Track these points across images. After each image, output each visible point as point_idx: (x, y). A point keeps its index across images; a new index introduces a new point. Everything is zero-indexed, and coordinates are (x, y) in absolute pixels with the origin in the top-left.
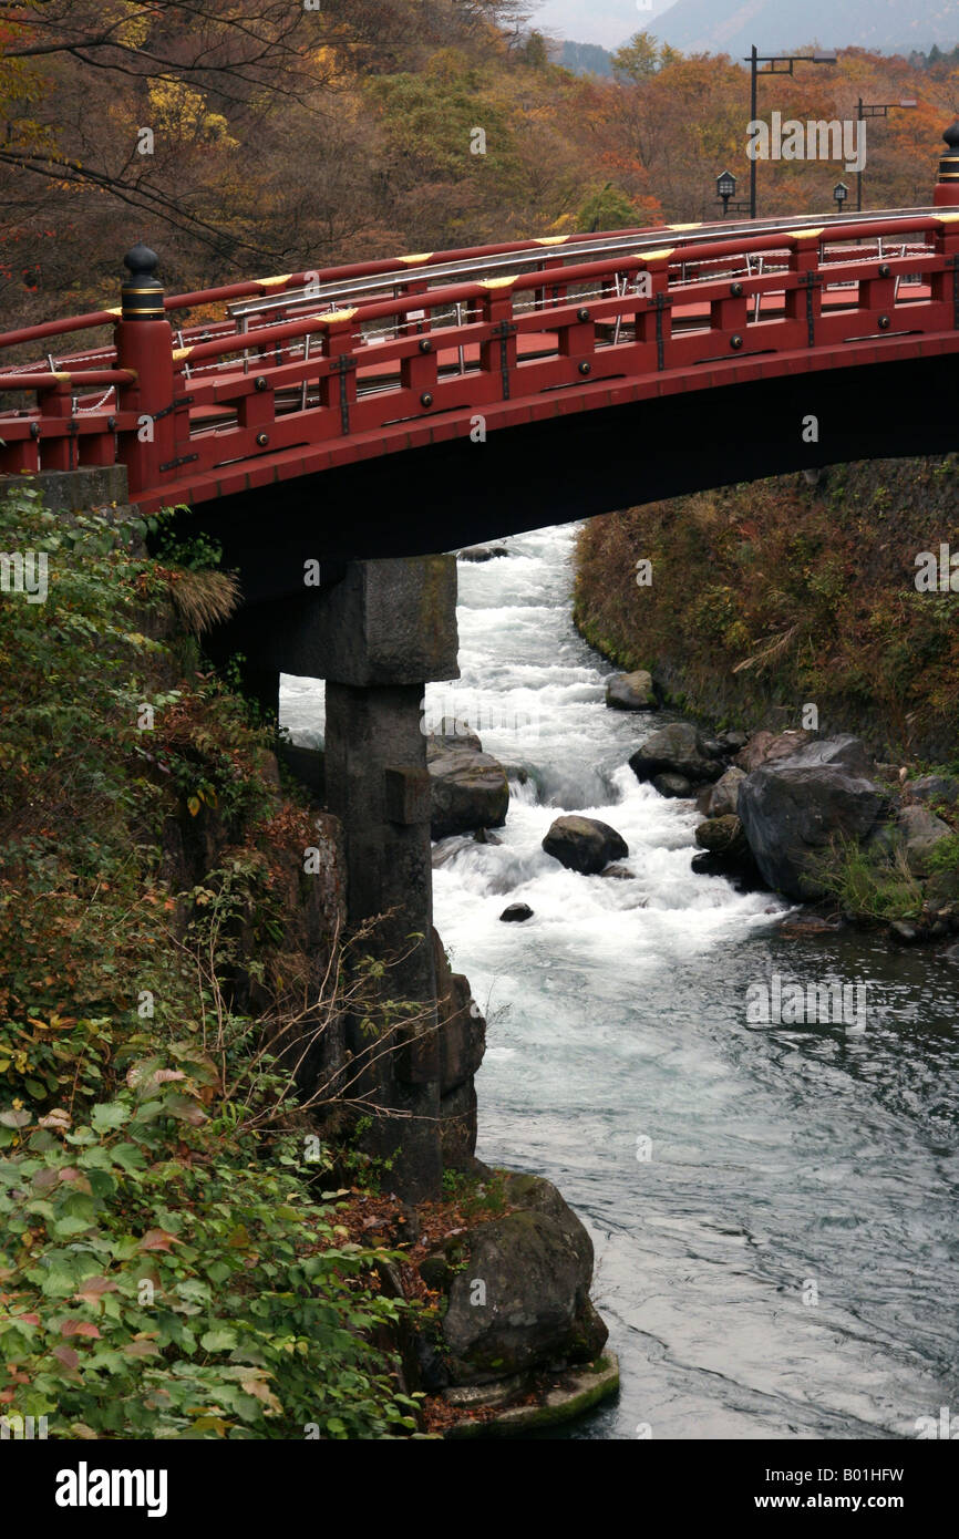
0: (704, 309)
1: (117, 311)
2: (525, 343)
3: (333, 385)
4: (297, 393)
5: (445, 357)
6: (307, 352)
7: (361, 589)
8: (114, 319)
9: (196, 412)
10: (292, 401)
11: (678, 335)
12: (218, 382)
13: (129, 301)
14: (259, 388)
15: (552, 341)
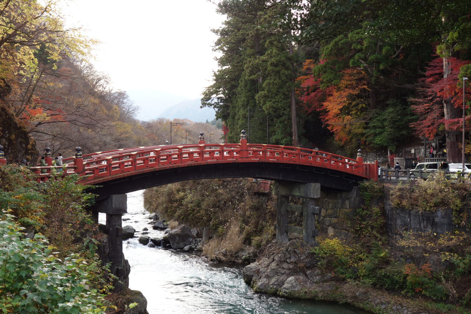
0: (165, 157)
1: (74, 157)
2: (138, 162)
3: (108, 168)
4: (103, 169)
5: (126, 164)
6: (104, 163)
7: (112, 200)
8: (74, 158)
9: (86, 172)
10: (102, 170)
11: (161, 161)
12: (90, 167)
13: (76, 155)
14: (96, 168)
15: (142, 162)
